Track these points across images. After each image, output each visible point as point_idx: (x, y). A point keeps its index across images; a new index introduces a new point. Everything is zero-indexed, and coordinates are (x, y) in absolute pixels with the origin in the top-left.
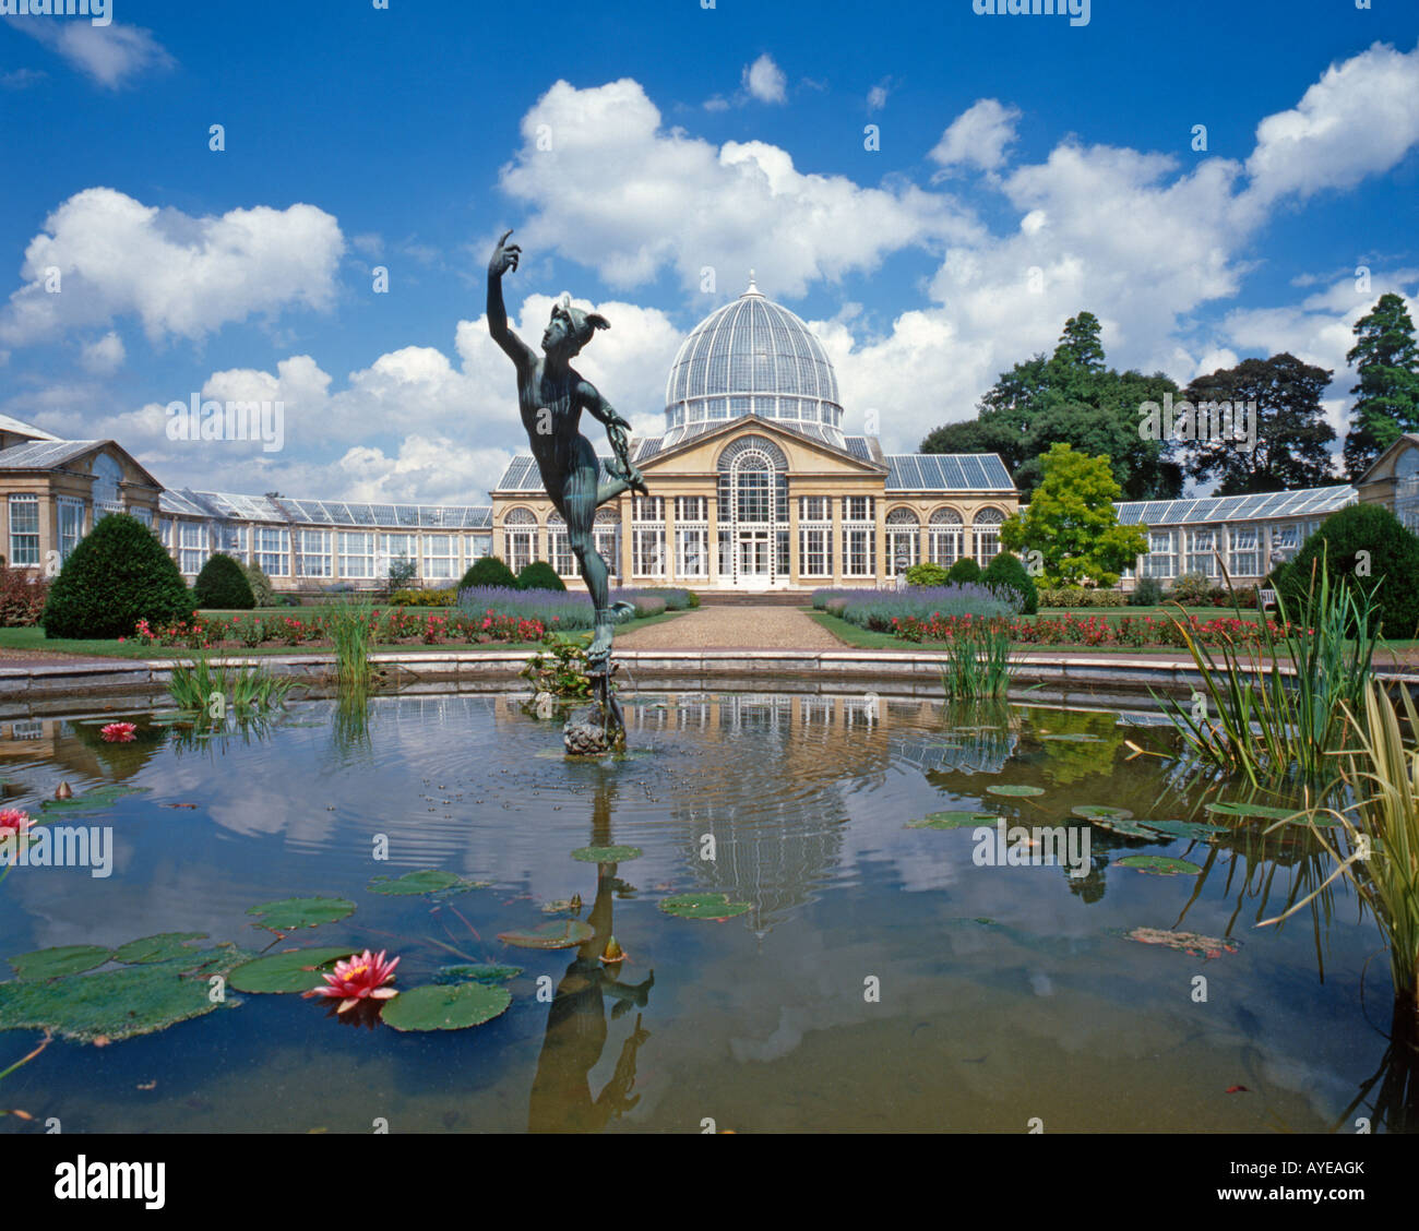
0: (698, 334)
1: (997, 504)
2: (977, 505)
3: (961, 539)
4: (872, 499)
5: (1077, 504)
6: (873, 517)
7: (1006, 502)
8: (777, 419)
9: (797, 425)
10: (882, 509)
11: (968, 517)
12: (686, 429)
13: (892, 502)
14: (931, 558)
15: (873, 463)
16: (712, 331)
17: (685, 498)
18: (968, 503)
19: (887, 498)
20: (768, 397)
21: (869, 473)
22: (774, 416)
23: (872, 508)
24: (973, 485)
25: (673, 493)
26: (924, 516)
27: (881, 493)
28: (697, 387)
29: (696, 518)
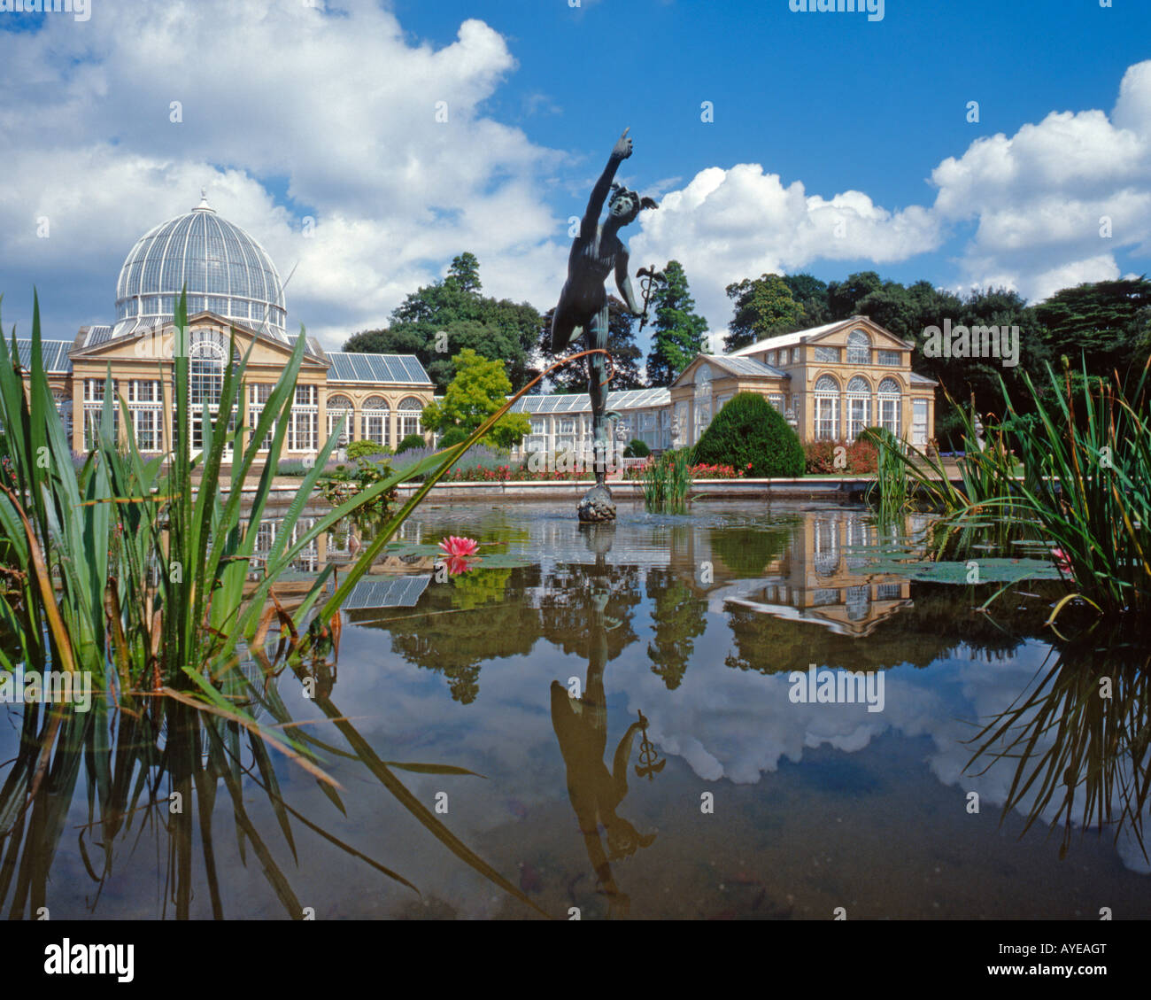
0: (152, 237)
1: (416, 394)
2: (401, 395)
3: (388, 422)
4: (316, 387)
5: (481, 395)
6: (316, 402)
7: (423, 393)
8: (229, 317)
9: (248, 323)
10: (324, 395)
11: (394, 404)
12: (139, 320)
13: (332, 390)
14: (363, 437)
15: (317, 358)
16: (167, 236)
17: (139, 381)
18: (394, 393)
19: (328, 387)
20: (222, 298)
21: (314, 366)
22: (226, 313)
23: (315, 395)
24: (398, 379)
25: (128, 377)
26: (358, 403)
27: (324, 383)
28: (151, 284)
29: (151, 398)
